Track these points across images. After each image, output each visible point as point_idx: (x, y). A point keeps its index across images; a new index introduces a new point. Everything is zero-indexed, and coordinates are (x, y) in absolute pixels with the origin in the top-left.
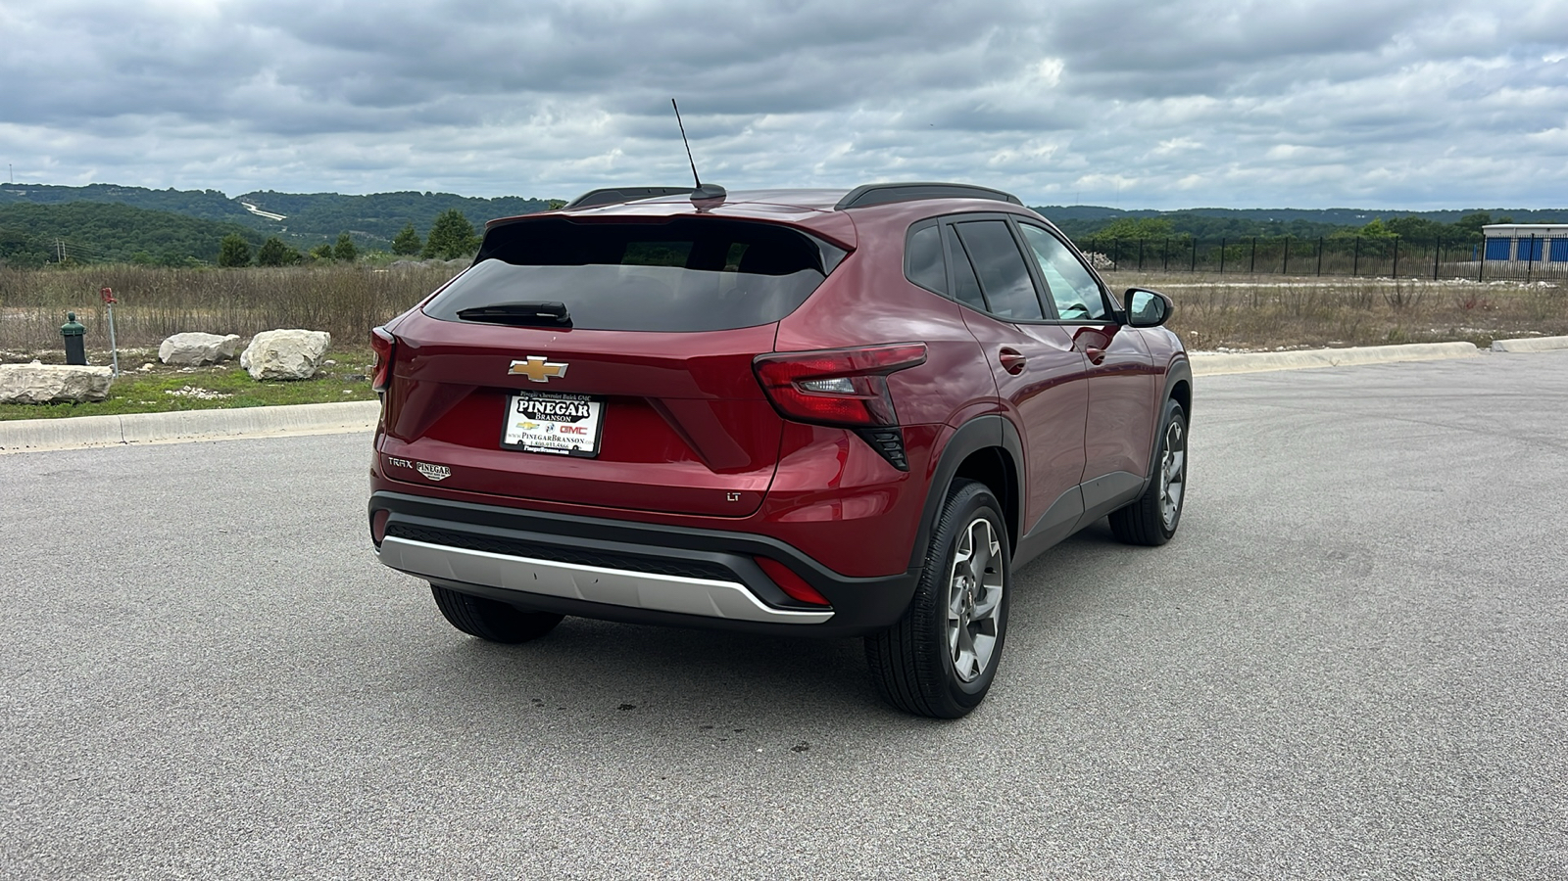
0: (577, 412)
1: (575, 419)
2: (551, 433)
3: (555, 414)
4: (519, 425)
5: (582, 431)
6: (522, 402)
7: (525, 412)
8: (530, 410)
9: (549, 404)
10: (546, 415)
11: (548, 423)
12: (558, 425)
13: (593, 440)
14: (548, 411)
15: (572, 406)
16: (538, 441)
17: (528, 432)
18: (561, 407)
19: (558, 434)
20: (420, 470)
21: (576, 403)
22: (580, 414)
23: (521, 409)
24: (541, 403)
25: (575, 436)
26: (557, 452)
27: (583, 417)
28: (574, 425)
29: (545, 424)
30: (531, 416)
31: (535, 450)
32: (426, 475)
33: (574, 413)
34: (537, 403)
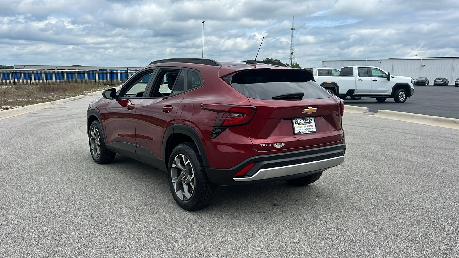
0: (309, 121)
1: (310, 123)
2: (305, 128)
3: (305, 123)
4: (297, 127)
5: (312, 126)
6: (296, 121)
7: (297, 123)
8: (299, 123)
9: (302, 120)
10: (303, 123)
11: (304, 125)
12: (306, 125)
13: (315, 128)
14: (303, 122)
15: (308, 120)
16: (303, 131)
17: (300, 129)
18: (306, 121)
19: (307, 128)
20: (274, 146)
21: (309, 119)
22: (310, 122)
23: (296, 123)
24: (300, 120)
25: (311, 128)
26: (309, 132)
27: (311, 122)
28: (310, 125)
29: (303, 126)
30: (299, 124)
31: (304, 133)
32: (276, 147)
33: (309, 122)
34: (300, 121)
